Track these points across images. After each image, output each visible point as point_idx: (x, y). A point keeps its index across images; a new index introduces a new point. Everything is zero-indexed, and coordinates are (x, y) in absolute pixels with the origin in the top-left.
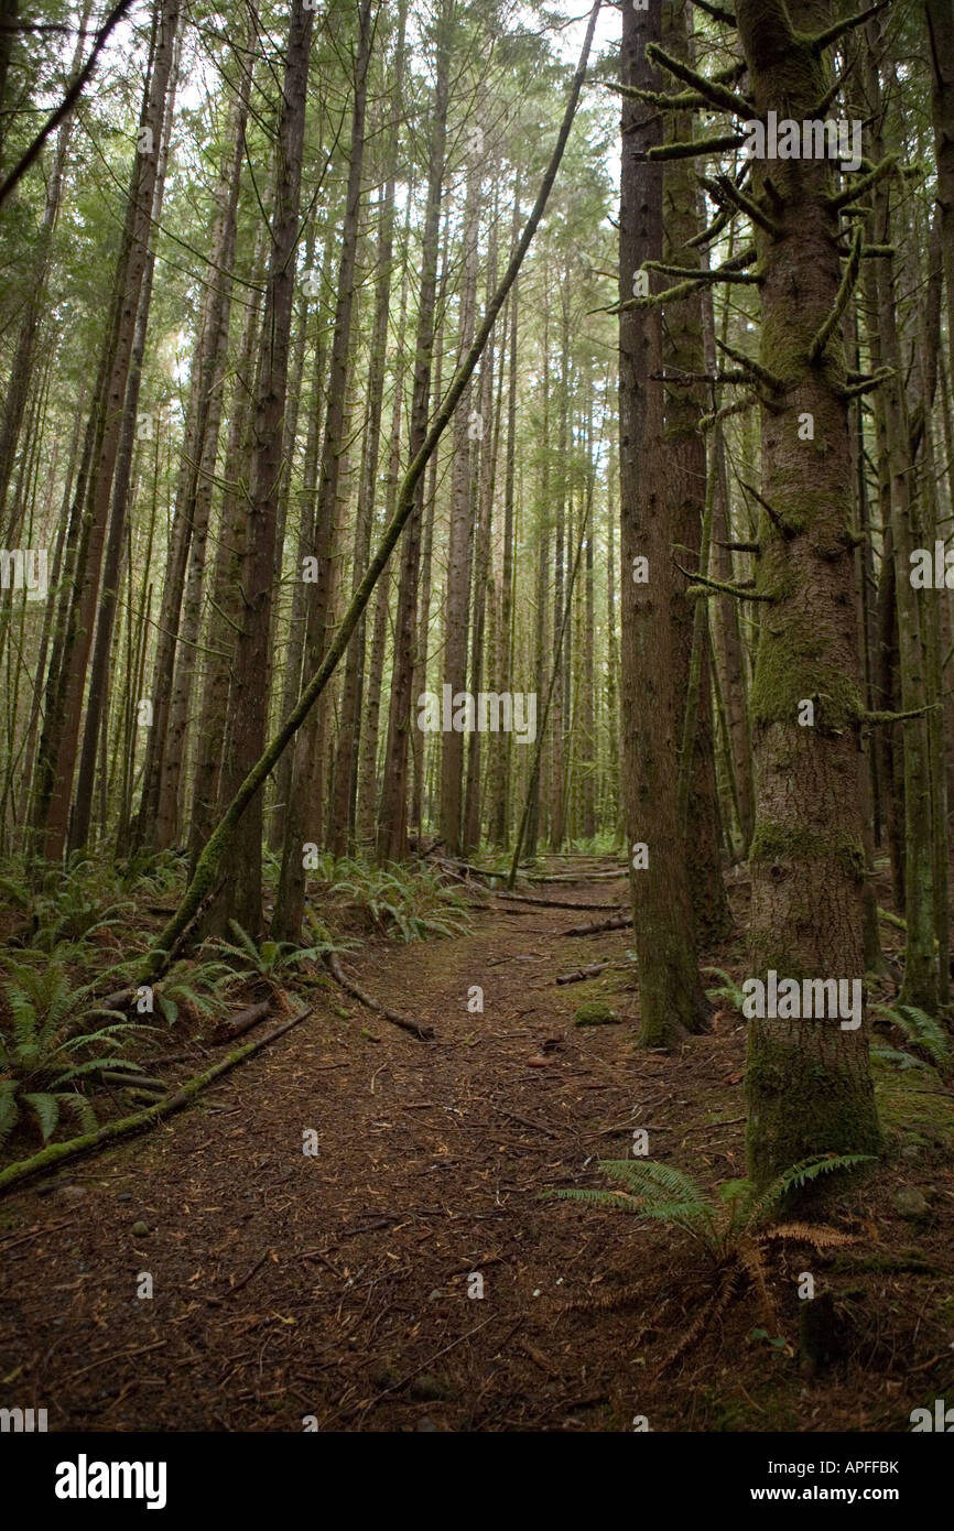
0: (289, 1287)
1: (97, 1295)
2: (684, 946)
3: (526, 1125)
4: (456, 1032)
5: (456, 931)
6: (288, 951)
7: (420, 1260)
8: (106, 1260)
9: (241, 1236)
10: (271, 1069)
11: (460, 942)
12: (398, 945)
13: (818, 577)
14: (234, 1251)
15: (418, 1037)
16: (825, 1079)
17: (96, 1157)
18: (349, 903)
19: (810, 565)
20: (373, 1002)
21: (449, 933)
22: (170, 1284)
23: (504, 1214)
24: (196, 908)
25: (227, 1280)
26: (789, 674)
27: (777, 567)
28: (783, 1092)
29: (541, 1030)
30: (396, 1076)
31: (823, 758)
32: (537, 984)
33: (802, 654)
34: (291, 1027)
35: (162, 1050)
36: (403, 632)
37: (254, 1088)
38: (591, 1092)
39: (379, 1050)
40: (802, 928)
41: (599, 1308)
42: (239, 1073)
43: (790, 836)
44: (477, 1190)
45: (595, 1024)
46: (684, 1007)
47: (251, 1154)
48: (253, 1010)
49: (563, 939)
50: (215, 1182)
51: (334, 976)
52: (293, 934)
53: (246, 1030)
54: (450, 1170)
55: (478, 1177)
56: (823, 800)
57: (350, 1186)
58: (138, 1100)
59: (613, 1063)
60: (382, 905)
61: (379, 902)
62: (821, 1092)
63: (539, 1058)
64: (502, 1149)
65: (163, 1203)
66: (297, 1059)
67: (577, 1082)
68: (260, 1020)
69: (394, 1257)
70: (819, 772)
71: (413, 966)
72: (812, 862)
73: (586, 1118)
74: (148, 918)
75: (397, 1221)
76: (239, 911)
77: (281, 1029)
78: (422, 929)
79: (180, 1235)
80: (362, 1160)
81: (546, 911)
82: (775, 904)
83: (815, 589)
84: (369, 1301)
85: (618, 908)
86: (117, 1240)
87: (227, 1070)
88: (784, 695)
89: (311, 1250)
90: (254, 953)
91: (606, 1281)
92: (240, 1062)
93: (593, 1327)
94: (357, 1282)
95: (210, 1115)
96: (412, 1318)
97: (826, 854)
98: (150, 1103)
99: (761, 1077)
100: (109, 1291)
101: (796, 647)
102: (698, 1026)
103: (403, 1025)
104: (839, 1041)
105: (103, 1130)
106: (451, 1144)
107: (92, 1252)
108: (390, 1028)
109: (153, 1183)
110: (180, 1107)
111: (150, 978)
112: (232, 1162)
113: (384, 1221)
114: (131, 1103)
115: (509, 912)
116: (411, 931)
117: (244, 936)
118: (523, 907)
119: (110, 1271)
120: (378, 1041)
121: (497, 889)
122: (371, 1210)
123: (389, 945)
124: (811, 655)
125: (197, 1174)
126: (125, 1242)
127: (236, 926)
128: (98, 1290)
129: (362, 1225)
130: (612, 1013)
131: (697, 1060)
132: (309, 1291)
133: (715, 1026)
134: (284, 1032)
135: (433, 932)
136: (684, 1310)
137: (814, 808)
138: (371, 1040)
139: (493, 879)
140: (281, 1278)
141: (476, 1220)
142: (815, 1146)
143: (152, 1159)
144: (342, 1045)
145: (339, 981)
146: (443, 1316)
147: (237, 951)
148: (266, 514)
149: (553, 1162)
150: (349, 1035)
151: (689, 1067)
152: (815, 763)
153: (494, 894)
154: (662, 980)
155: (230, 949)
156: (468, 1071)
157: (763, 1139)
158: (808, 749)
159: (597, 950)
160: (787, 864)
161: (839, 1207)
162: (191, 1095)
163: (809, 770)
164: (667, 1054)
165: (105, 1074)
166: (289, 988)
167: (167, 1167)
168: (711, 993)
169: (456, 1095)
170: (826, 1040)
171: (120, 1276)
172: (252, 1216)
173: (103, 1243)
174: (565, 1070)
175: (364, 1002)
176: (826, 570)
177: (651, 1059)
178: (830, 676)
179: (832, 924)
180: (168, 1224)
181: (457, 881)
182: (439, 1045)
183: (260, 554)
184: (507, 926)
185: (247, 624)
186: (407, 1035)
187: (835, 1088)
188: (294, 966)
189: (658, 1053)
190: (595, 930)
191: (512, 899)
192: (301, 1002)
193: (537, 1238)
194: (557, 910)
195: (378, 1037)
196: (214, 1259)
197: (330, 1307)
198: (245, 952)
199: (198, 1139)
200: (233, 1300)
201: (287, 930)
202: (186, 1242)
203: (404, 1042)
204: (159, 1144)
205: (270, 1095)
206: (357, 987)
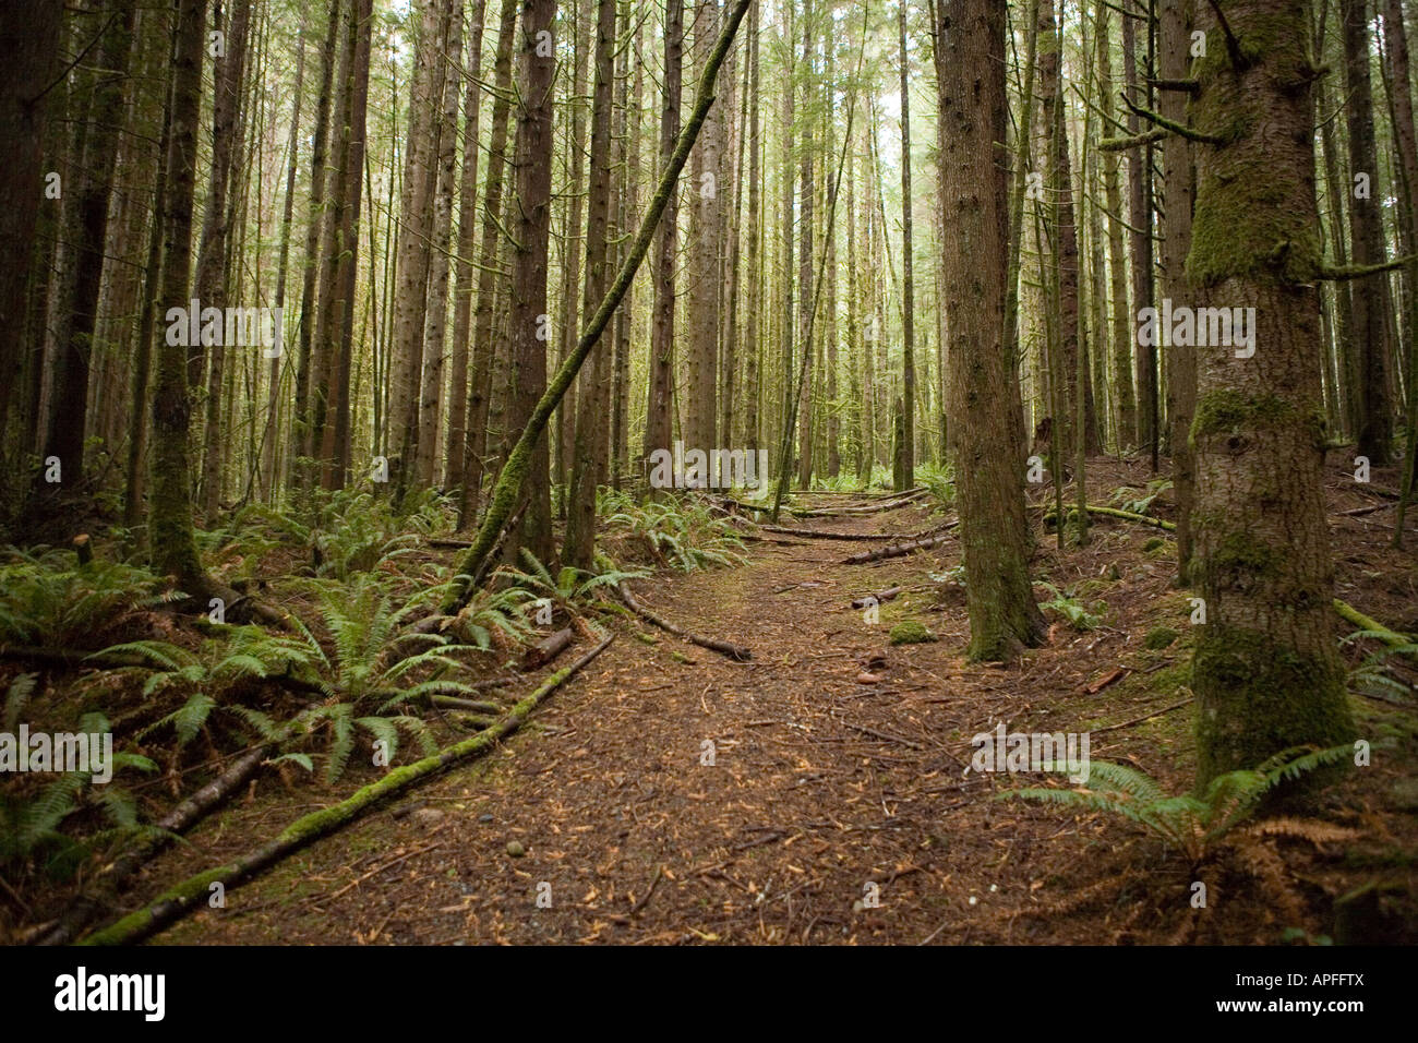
0: (696, 903)
1: (490, 917)
2: (1017, 558)
3: (882, 739)
4: (770, 653)
5: (735, 561)
6: (582, 579)
7: (827, 872)
8: (489, 881)
9: (624, 853)
10: (593, 692)
11: (739, 571)
12: (679, 574)
13: (1277, 113)
14: (622, 869)
15: (735, 658)
16: (1300, 666)
17: (440, 780)
18: (627, 535)
19: (1267, 100)
20: (674, 627)
21: (729, 563)
22: (565, 904)
23: (900, 824)
24: (498, 531)
25: (626, 899)
26: (1246, 224)
27: (1226, 103)
28: (1250, 682)
29: (856, 649)
30: (725, 696)
31: (1289, 318)
32: (832, 608)
33: (1261, 201)
34: (598, 653)
35: (477, 676)
36: (664, 261)
37: (582, 710)
38: (936, 706)
39: (697, 672)
40: (1268, 504)
41: (1054, 913)
42: (560, 697)
43: (1252, 403)
44: (858, 803)
45: (912, 643)
46: (1017, 620)
47: (603, 773)
48: (557, 638)
49: (843, 567)
50: (576, 802)
51: (627, 604)
52: (585, 561)
53: (555, 655)
54: (820, 784)
55: (853, 789)
56: (1290, 364)
57: (720, 802)
58: (467, 724)
59: (948, 678)
60: (661, 535)
61: (657, 533)
62: (1295, 680)
63: (867, 676)
64: (866, 762)
65: (528, 824)
66: (615, 682)
67: (918, 697)
68: (566, 646)
69: (797, 870)
70: (1284, 330)
71: (700, 595)
72: (1278, 431)
73: (940, 730)
74: (429, 552)
75: (786, 835)
76: (530, 539)
77: (591, 653)
78: (701, 559)
79: (558, 855)
80: (722, 776)
81: (816, 542)
82: (1234, 479)
83: (1274, 127)
84: (792, 915)
85: (890, 538)
86: (493, 861)
87: (550, 694)
88: (1241, 246)
89: (705, 865)
90: (549, 581)
91: (1048, 885)
92: (559, 687)
93: (1052, 933)
94: (768, 896)
95: (546, 738)
96: (845, 930)
97: (1295, 422)
98: (481, 727)
99: (1220, 666)
100: (502, 911)
101: (1254, 194)
102: (1033, 640)
103: (713, 648)
104: (1313, 625)
105: (445, 752)
106: (810, 760)
107: (470, 873)
108: (702, 651)
109: (510, 804)
110: (513, 730)
111: (455, 605)
112: (586, 781)
113: (773, 835)
114: (460, 727)
115: (780, 543)
116: (691, 561)
117: (537, 564)
118: (792, 539)
119: (496, 891)
120: (694, 664)
121: (761, 522)
122: (753, 824)
123: (671, 575)
124: (1271, 201)
125: (554, 795)
126: (502, 863)
127: (528, 554)
128: (490, 910)
129: (750, 840)
130: (928, 632)
131: (1040, 672)
132: (719, 907)
133: (1051, 639)
134: (594, 657)
135: (711, 562)
136: (1160, 912)
137: (1279, 372)
138: (686, 662)
139: (757, 513)
140: (684, 894)
141: (871, 831)
142: (1291, 738)
143: (502, 782)
144: (658, 668)
145: (633, 609)
146: (881, 927)
147: (531, 579)
148: (540, 121)
149: (929, 772)
150: (659, 658)
151: (1033, 680)
152: (1280, 321)
153: (760, 526)
154: (995, 593)
155: (524, 577)
156: (798, 689)
157: (1223, 733)
158: (1271, 306)
159: (882, 576)
160: (1249, 434)
161: (1328, 801)
162: (522, 717)
163: (1273, 330)
164: (1004, 667)
165: (435, 698)
166: (587, 616)
167: (520, 788)
168: (1043, 607)
169: (794, 713)
170: (1297, 624)
171: (509, 897)
172: (627, 834)
173: (479, 864)
174: (899, 686)
175: (665, 628)
176: (1285, 105)
177: (987, 672)
178: (1293, 225)
179: (1302, 498)
180: (542, 844)
181: (722, 515)
182: (759, 666)
183: (536, 165)
184: (781, 556)
185: (525, 241)
186: (720, 657)
187: (1311, 675)
188: (588, 595)
189: (992, 667)
190: (874, 558)
191: (780, 532)
192: (601, 628)
193: (948, 847)
194: (826, 541)
195: (693, 660)
196: (604, 878)
197: (749, 922)
198: (540, 580)
199: (541, 761)
200: (638, 918)
201: (580, 556)
202: (566, 861)
203: (719, 663)
204: (503, 767)
205: (600, 716)
206: (654, 615)
